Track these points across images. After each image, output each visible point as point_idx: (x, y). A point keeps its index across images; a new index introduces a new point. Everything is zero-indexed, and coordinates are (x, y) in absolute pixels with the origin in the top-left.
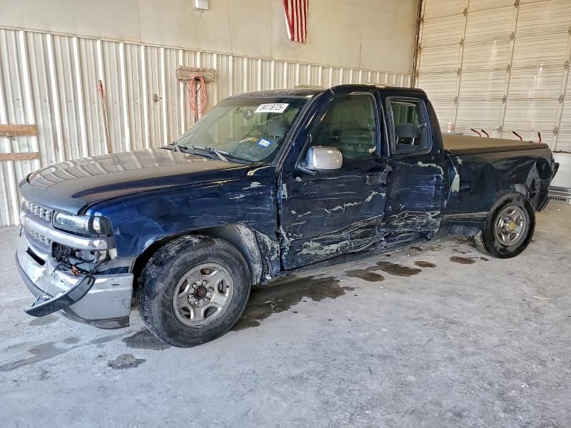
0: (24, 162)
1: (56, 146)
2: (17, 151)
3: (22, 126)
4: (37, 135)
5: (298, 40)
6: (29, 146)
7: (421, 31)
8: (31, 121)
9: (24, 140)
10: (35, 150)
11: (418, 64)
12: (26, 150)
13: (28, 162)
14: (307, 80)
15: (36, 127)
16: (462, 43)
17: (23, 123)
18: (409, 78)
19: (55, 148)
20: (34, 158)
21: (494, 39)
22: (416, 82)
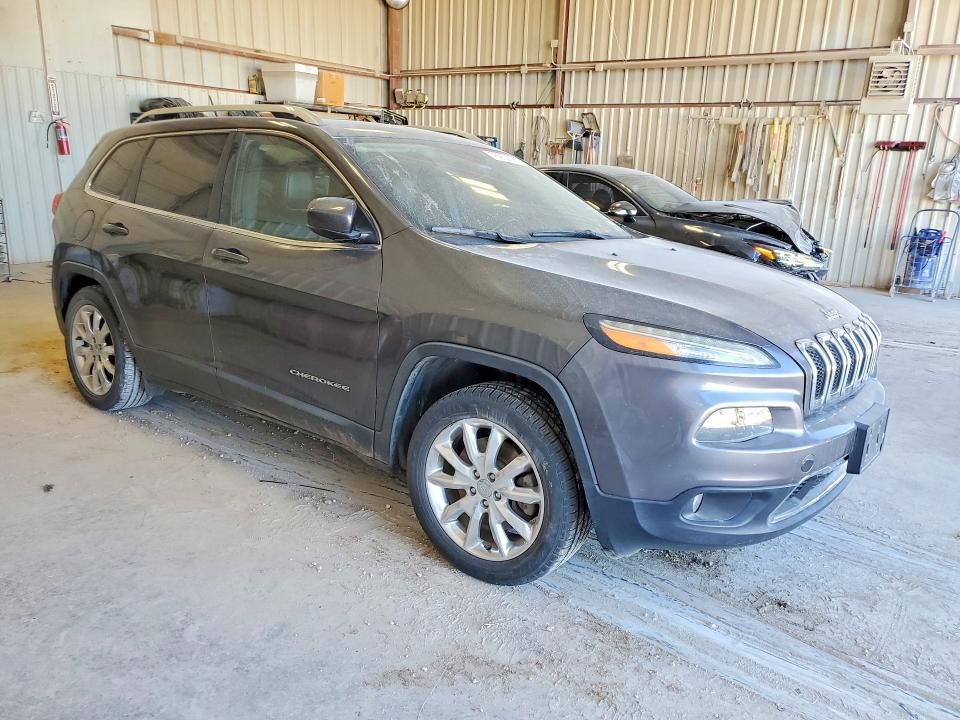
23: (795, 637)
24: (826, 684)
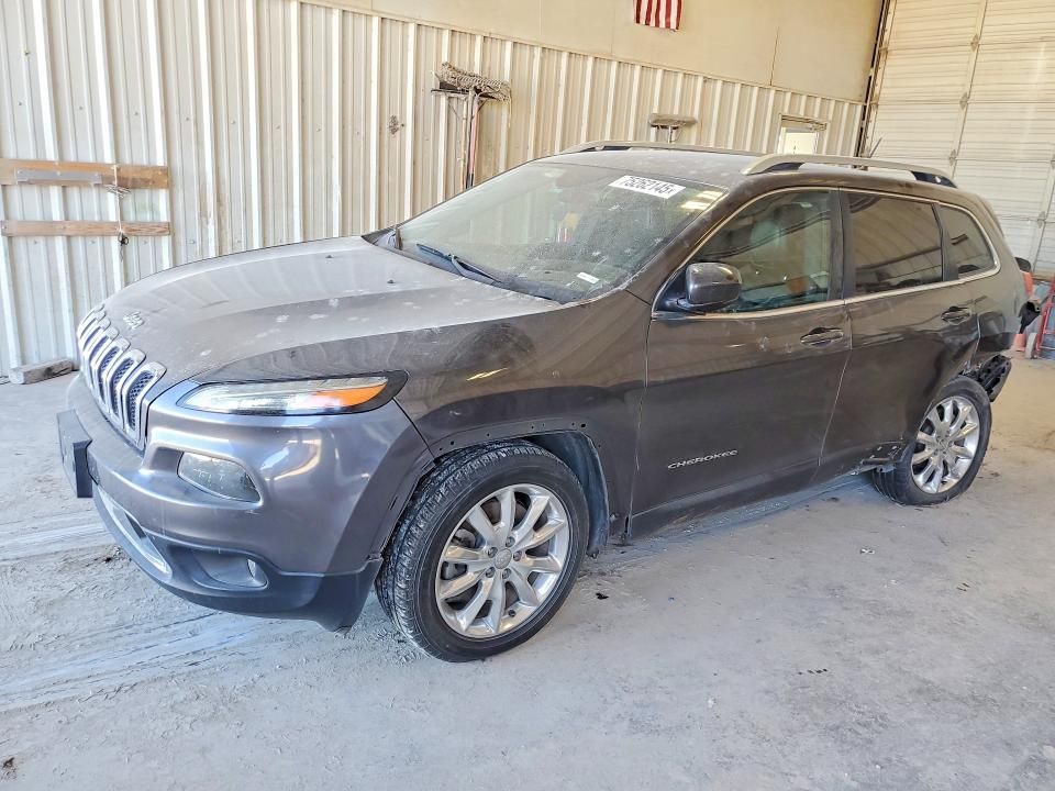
0: (141, 239)
1: (203, 213)
2: (131, 217)
3: (143, 169)
4: (170, 186)
5: (668, 25)
6: (153, 209)
7: (890, 17)
8: (160, 161)
9: (144, 196)
10: (164, 217)
11: (878, 82)
12: (148, 217)
13: (150, 239)
14: (673, 107)
15: (167, 171)
16: (975, 44)
17: (145, 163)
18: (860, 108)
19: (201, 215)
20: (161, 233)
21: (1042, 40)
22: (872, 118)
23: (72, 550)
24: (22, 540)
